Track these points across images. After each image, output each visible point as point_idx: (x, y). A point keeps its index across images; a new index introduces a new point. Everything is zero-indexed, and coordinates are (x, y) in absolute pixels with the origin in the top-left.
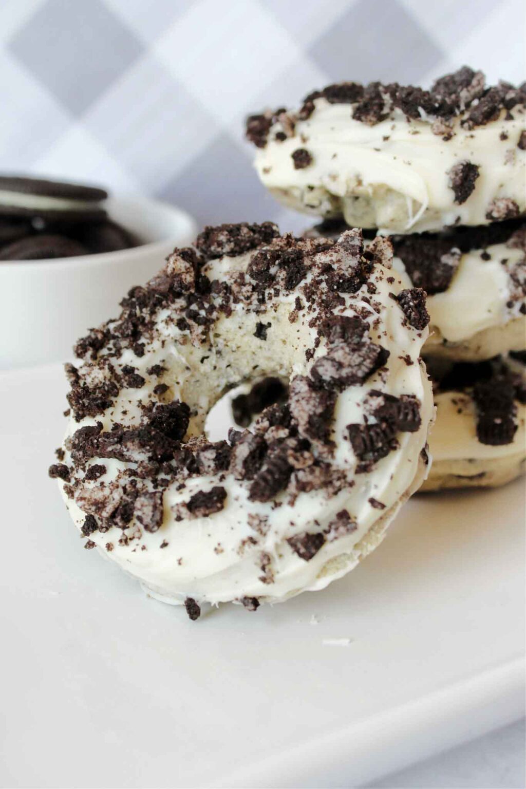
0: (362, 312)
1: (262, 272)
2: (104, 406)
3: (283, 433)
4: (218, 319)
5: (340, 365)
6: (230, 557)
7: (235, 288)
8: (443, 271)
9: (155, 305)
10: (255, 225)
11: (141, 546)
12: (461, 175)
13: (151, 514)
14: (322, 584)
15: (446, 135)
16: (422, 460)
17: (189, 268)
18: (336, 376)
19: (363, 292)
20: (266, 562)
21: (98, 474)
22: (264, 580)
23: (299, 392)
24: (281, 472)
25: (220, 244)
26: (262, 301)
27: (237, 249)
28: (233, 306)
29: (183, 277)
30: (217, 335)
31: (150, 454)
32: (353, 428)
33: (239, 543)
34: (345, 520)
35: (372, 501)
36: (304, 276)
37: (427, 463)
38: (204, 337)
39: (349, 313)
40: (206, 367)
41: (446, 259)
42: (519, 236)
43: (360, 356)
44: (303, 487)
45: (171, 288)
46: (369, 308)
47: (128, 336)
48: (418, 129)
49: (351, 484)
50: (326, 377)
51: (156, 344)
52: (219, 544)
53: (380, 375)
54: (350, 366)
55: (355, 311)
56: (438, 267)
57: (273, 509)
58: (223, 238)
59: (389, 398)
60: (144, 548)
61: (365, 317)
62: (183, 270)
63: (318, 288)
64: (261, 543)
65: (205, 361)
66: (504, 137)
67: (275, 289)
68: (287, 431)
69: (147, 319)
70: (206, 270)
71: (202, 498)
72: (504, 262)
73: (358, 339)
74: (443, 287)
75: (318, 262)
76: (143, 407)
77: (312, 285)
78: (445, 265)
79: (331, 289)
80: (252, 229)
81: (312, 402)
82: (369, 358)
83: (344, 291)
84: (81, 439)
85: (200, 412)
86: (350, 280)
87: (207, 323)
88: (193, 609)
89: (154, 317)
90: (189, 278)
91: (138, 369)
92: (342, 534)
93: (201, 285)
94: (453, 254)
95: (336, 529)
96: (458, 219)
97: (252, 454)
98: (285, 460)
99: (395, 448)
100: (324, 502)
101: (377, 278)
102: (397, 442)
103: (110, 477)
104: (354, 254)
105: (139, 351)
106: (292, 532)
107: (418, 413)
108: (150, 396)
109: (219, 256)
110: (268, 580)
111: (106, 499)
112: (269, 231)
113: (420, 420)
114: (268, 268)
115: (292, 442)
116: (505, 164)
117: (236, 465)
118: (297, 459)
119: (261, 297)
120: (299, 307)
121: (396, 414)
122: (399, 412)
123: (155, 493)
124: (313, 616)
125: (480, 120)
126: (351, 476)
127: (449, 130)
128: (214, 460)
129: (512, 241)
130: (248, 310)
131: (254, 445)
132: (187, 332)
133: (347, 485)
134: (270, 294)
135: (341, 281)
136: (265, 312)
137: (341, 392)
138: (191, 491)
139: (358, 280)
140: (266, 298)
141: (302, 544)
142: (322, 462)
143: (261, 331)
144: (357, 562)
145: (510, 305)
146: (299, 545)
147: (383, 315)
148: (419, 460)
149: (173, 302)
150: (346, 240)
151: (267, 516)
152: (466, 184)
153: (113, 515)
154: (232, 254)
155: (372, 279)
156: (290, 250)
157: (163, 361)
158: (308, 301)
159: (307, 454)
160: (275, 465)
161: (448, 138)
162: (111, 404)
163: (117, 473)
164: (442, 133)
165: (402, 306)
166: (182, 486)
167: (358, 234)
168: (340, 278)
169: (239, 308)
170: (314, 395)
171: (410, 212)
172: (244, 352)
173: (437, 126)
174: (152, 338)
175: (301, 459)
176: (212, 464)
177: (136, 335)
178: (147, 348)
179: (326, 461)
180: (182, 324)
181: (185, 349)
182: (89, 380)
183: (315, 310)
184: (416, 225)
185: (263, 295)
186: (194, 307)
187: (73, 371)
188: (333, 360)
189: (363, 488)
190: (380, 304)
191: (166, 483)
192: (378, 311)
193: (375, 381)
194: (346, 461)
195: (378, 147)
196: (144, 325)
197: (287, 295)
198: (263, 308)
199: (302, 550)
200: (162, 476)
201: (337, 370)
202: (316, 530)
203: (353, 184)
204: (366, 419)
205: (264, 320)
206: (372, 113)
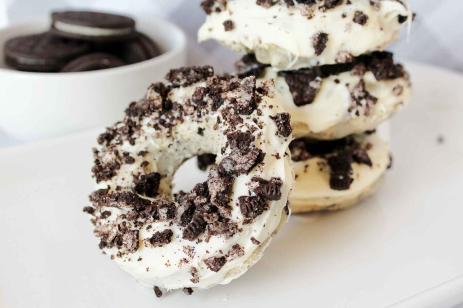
0: (252, 128)
1: (199, 100)
2: (111, 175)
3: (204, 200)
4: (176, 124)
5: (235, 163)
6: (174, 268)
7: (185, 108)
8: (311, 92)
9: (141, 116)
10: (199, 68)
11: (128, 259)
12: (317, 40)
13: (131, 243)
14: (227, 281)
15: (309, 16)
16: (284, 212)
17: (158, 97)
18: (233, 170)
19: (254, 115)
20: (194, 271)
21: (106, 216)
22: (193, 281)
23: (213, 177)
24: (200, 225)
25: (178, 80)
26: (199, 116)
27: (189, 82)
28: (184, 117)
29: (155, 102)
30: (176, 133)
31: (133, 208)
32: (242, 199)
33: (179, 262)
34: (237, 249)
35: (253, 239)
36: (222, 103)
37: (288, 214)
38: (168, 135)
39: (244, 130)
40: (171, 150)
41: (313, 84)
42: (357, 69)
43: (247, 158)
44: (212, 233)
45: (149, 108)
46: (256, 126)
47: (126, 134)
48: (292, 12)
49: (240, 231)
50: (228, 170)
51: (142, 138)
52: (168, 261)
53: (259, 167)
54: (240, 163)
55: (248, 127)
56: (308, 89)
57: (197, 243)
58: (180, 76)
59: (263, 182)
60: (129, 260)
61: (253, 131)
62: (155, 97)
63: (229, 112)
64: (190, 262)
65: (171, 146)
66: (344, 16)
67: (207, 110)
68: (205, 199)
69: (137, 124)
70: (170, 95)
71: (158, 236)
72: (347, 85)
73: (247, 147)
74: (310, 101)
75: (229, 97)
76: (134, 176)
77: (226, 109)
78: (312, 88)
79: (236, 113)
80: (197, 71)
81: (219, 184)
82: (252, 159)
83: (243, 114)
84: (97, 197)
85: (169, 175)
86: (246, 108)
87: (170, 126)
88: (158, 292)
89: (141, 122)
90: (158, 103)
91: (131, 153)
92: (235, 257)
93: (166, 106)
94: (317, 81)
95: (233, 255)
96: (318, 63)
97: (186, 212)
98: (202, 218)
99: (266, 209)
100: (225, 241)
101: (263, 106)
102: (268, 206)
103: (112, 218)
104: (249, 93)
105: (133, 142)
106: (207, 256)
107: (280, 191)
108: (138, 169)
109: (178, 86)
110: (196, 281)
111: (109, 232)
112: (206, 72)
113: (281, 194)
114: (202, 98)
115: (207, 208)
116: (345, 31)
117: (177, 219)
118: (208, 218)
119: (199, 114)
120: (219, 121)
121: (266, 192)
122: (268, 191)
123: (134, 231)
124: (225, 296)
125: (330, 6)
126: (240, 226)
127: (311, 13)
128: (167, 213)
129: (354, 71)
130: (193, 121)
131: (187, 207)
132: (159, 131)
133: (238, 231)
134: (204, 112)
135: (241, 109)
136: (201, 122)
137: (237, 176)
138: (154, 230)
139: (251, 108)
140: (202, 114)
141: (212, 264)
142: (224, 218)
143: (201, 131)
144: (247, 270)
145: (350, 110)
146: (211, 264)
147: (264, 130)
148: (283, 213)
149: (151, 114)
150: (246, 84)
151: (194, 247)
152: (321, 45)
153: (113, 241)
154: (186, 85)
155: (260, 106)
156: (215, 87)
157: (146, 148)
158: (224, 118)
159: (214, 215)
160: (196, 220)
161: (310, 18)
162: (115, 174)
163: (116, 217)
164: (307, 15)
165: (277, 122)
166: (150, 227)
167: (252, 80)
168: (240, 107)
169: (187, 118)
170: (220, 180)
171: (290, 59)
172: (192, 142)
173: (304, 11)
174: (139, 135)
175: (211, 218)
176: (165, 216)
177: (131, 132)
178: (136, 141)
179: (227, 217)
180: (156, 127)
181: (159, 140)
182: (104, 160)
183: (226, 125)
184: (294, 65)
185: (200, 112)
186: (163, 117)
187: (97, 152)
188: (231, 160)
189: (248, 232)
190: (263, 122)
191: (141, 224)
192: (261, 127)
193: (256, 170)
194: (237, 218)
195: (270, 22)
196: (135, 126)
197: (213, 114)
198: (200, 119)
199: (213, 267)
200: (140, 220)
201: (233, 166)
202: (220, 255)
203: (257, 43)
204: (250, 193)
205: (202, 126)
206: (267, 2)
